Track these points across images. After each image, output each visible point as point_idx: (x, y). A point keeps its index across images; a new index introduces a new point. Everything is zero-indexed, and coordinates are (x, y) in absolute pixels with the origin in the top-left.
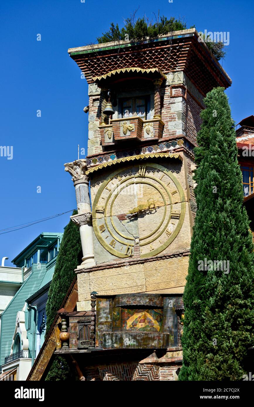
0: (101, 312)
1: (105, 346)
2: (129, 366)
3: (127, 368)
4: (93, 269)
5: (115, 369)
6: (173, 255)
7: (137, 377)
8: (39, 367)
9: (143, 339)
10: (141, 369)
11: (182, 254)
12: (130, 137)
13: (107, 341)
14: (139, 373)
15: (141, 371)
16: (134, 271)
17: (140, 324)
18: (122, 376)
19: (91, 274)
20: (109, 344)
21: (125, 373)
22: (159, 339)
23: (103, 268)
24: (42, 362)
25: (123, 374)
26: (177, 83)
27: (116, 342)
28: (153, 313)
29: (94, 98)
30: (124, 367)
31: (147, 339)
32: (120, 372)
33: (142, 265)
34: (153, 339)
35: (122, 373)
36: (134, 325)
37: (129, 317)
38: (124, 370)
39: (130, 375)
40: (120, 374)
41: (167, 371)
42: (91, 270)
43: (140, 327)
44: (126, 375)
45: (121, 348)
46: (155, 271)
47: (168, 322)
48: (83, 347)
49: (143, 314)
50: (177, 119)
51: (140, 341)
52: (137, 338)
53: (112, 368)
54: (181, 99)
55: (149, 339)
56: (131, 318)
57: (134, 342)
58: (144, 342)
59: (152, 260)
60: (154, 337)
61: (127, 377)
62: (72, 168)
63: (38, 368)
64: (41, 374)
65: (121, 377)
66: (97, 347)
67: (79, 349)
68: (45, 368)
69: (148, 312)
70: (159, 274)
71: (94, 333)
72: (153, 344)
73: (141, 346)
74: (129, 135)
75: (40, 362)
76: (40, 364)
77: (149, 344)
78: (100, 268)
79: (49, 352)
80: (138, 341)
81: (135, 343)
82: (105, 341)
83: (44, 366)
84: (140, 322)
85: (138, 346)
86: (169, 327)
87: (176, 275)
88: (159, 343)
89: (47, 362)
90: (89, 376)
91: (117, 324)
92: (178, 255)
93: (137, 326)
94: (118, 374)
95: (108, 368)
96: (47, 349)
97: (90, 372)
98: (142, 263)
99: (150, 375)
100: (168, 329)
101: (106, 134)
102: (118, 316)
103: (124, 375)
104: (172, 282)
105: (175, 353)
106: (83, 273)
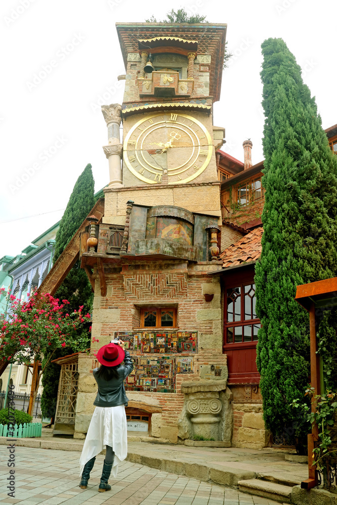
0: (136, 220)
1: (137, 251)
2: (158, 276)
3: (155, 278)
4: (122, 190)
5: (142, 278)
6: (202, 184)
7: (164, 287)
8: (52, 277)
9: (178, 249)
10: (170, 279)
11: (211, 183)
12: (169, 87)
13: (140, 247)
14: (167, 283)
15: (170, 281)
16: (163, 194)
17: (175, 235)
18: (148, 285)
19: (119, 194)
20: (143, 250)
21: (151, 283)
22: (192, 251)
23: (132, 189)
24: (56, 273)
25: (149, 284)
26: (205, 62)
27: (151, 248)
28: (186, 228)
29: (132, 63)
30: (152, 276)
31: (181, 249)
32: (147, 282)
33: (171, 190)
34: (187, 251)
35: (149, 282)
36: (169, 234)
37: (164, 227)
38: (152, 279)
39: (156, 285)
40: (147, 284)
41: (196, 284)
42: (120, 190)
43: (175, 237)
44: (152, 285)
45: (157, 253)
46: (184, 196)
47: (198, 239)
48: (112, 252)
49: (178, 226)
50: (204, 87)
51: (175, 250)
52: (173, 246)
53: (139, 276)
54: (208, 74)
55: (184, 249)
56: (166, 228)
57: (170, 249)
58: (178, 252)
59: (181, 186)
60: (188, 249)
61: (153, 287)
62: (108, 109)
63: (52, 279)
64: (54, 284)
65: (147, 287)
66: (129, 252)
67: (108, 254)
68: (60, 279)
69: (182, 225)
70: (188, 199)
71: (128, 239)
72: (187, 255)
73: (175, 255)
74: (167, 85)
75: (54, 273)
76: (54, 275)
77: (183, 254)
78: (129, 190)
79: (65, 264)
80: (173, 249)
81: (171, 251)
82: (138, 247)
83: (58, 277)
84: (175, 233)
85: (173, 254)
86: (199, 244)
87: (205, 201)
88: (192, 255)
89: (62, 273)
90: (109, 286)
91: (151, 233)
92: (208, 184)
93: (172, 236)
94: (144, 284)
95: (134, 277)
96: (63, 261)
97: (111, 282)
98: (171, 188)
99: (179, 286)
100: (198, 245)
101: (144, 86)
102: (153, 226)
103: (151, 285)
104: (200, 206)
105: (205, 266)
106: (111, 193)
